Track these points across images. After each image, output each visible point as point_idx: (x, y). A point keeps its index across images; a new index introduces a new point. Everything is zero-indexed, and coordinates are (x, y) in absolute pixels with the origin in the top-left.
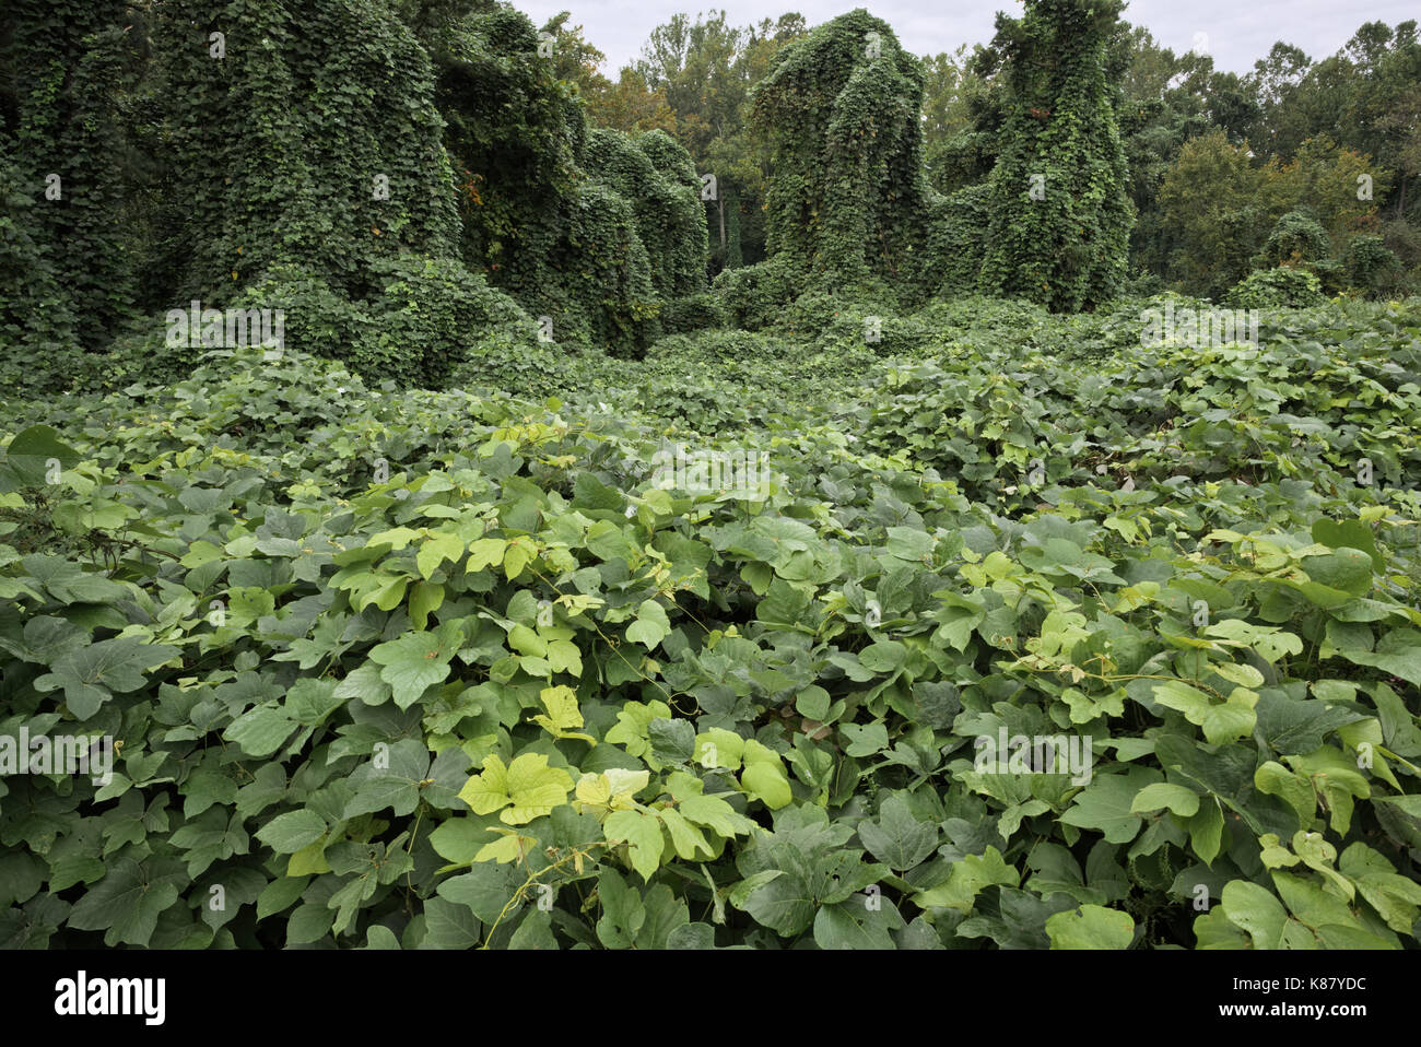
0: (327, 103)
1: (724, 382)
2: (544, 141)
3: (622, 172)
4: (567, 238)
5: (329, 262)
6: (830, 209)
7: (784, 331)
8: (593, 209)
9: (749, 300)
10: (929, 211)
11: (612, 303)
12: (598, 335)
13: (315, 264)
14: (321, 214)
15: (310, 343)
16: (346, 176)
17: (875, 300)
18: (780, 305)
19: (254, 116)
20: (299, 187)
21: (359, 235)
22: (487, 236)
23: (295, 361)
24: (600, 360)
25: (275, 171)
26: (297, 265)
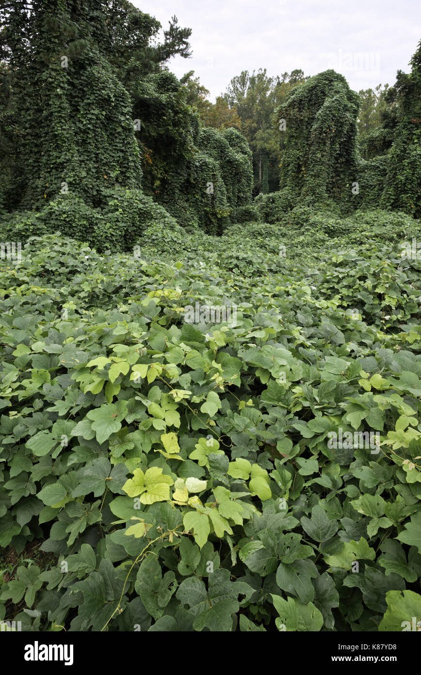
0: (85, 118)
1: (258, 248)
2: (180, 134)
3: (215, 148)
4: (189, 179)
5: (85, 191)
6: (311, 167)
7: (286, 224)
8: (201, 166)
9: (271, 209)
10: (358, 168)
11: (208, 209)
12: (202, 224)
13: (79, 192)
14: (81, 169)
15: (76, 227)
16: (92, 152)
17: (330, 210)
18: (285, 211)
19: (53, 124)
20: (72, 157)
21: (98, 178)
22: (154, 178)
23: (68, 242)
24: (202, 236)
25: (62, 150)
26: (71, 192)
